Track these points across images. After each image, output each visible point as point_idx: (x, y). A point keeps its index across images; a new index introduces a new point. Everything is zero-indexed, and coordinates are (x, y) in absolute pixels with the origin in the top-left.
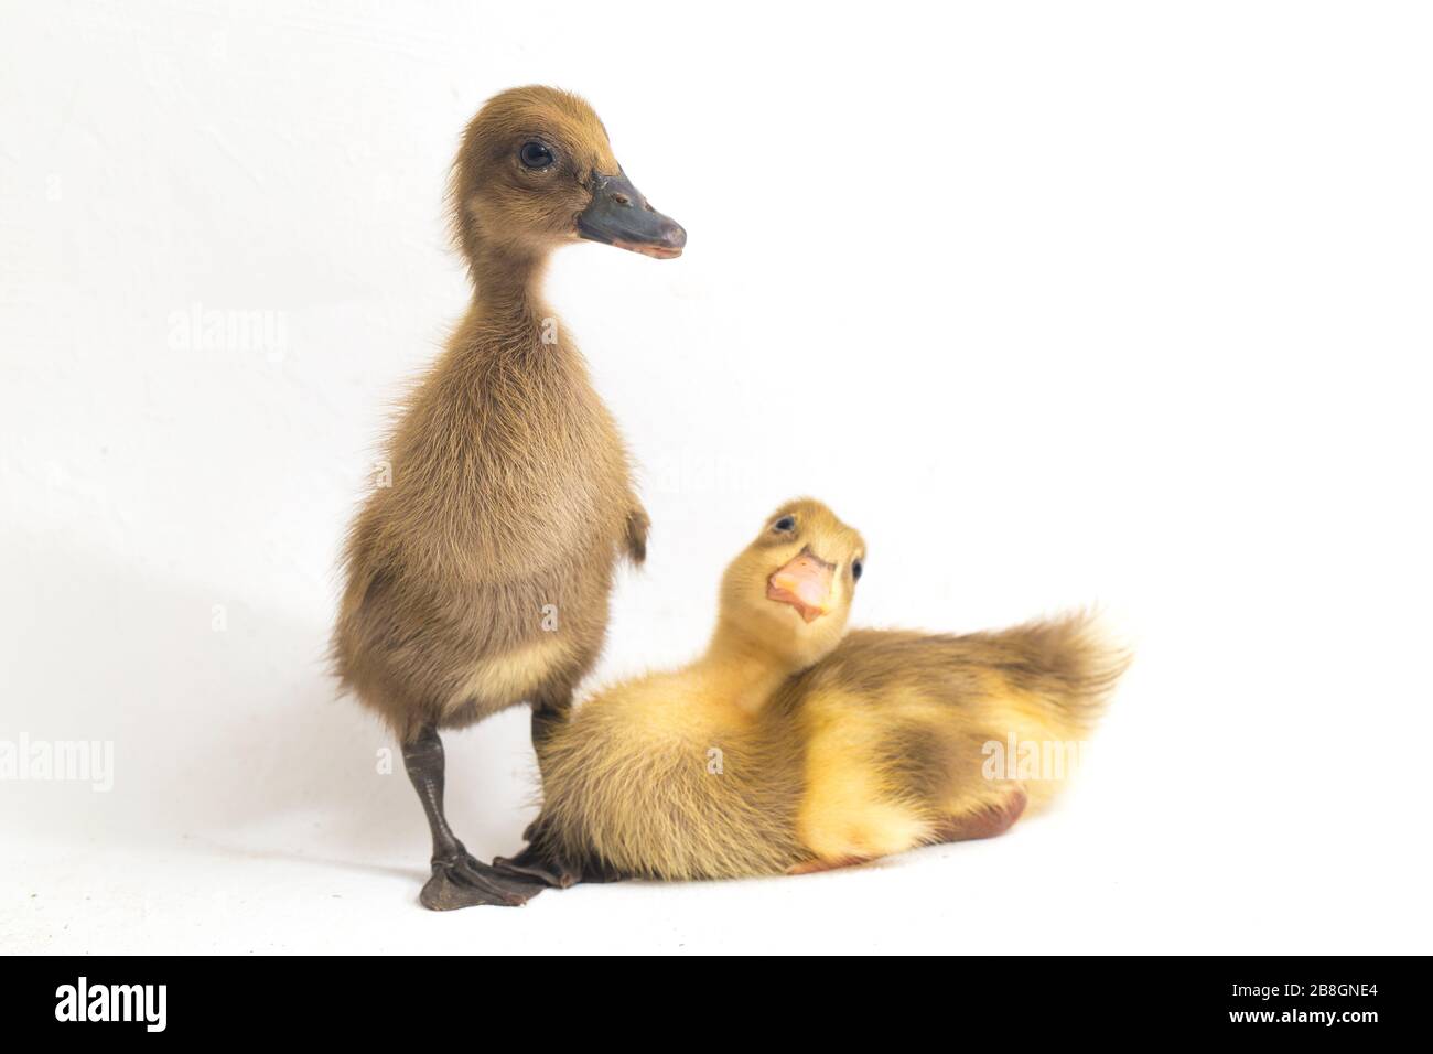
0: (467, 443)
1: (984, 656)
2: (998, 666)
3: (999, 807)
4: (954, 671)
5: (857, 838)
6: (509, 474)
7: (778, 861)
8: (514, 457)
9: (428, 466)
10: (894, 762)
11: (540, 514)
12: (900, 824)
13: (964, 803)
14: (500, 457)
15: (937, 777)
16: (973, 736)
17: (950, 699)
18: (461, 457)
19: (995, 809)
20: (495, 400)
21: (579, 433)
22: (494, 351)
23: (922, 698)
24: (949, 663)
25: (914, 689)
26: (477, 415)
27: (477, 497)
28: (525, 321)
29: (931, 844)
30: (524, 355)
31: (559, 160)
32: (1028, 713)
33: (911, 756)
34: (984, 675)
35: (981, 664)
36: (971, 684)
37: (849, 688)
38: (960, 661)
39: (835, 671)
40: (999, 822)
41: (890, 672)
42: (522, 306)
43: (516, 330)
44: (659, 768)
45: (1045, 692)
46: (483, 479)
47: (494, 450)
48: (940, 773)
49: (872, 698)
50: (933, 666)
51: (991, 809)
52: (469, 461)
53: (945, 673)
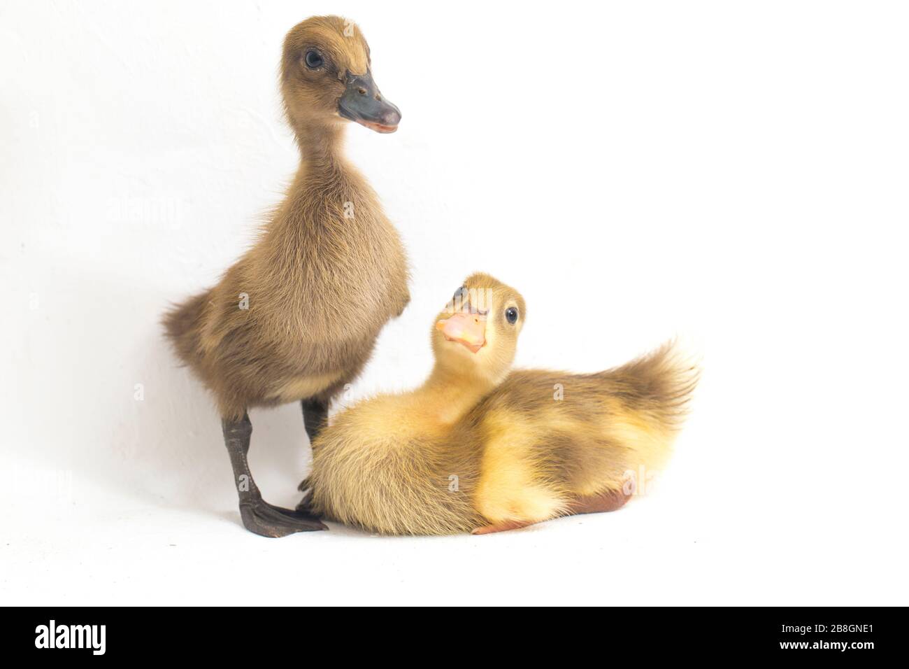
0: (309, 257)
1: (606, 387)
2: (617, 395)
3: (615, 490)
4: (586, 398)
5: (514, 508)
6: (336, 275)
7: (460, 523)
8: (339, 265)
9: (283, 272)
10: (545, 458)
11: (355, 300)
12: (544, 500)
13: (591, 487)
14: (330, 266)
15: (575, 468)
16: (599, 442)
17: (584, 417)
18: (305, 266)
19: (613, 491)
20: (324, 227)
21: (380, 247)
22: (320, 195)
23: (565, 416)
24: (584, 392)
25: (558, 410)
26: (313, 238)
27: (315, 291)
28: (336, 173)
29: (566, 515)
30: (340, 196)
31: (326, 62)
32: (637, 425)
33: (556, 455)
34: (609, 400)
35: (604, 393)
36: (598, 406)
37: (514, 409)
38: (592, 391)
39: (505, 397)
40: (617, 501)
41: (543, 398)
42: (332, 164)
43: (331, 180)
44: (374, 460)
45: (646, 409)
46: (319, 279)
47: (326, 261)
48: (576, 466)
49: (530, 415)
50: (573, 395)
51: (610, 491)
52: (310, 268)
53: (580, 399)
